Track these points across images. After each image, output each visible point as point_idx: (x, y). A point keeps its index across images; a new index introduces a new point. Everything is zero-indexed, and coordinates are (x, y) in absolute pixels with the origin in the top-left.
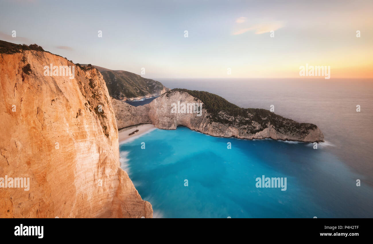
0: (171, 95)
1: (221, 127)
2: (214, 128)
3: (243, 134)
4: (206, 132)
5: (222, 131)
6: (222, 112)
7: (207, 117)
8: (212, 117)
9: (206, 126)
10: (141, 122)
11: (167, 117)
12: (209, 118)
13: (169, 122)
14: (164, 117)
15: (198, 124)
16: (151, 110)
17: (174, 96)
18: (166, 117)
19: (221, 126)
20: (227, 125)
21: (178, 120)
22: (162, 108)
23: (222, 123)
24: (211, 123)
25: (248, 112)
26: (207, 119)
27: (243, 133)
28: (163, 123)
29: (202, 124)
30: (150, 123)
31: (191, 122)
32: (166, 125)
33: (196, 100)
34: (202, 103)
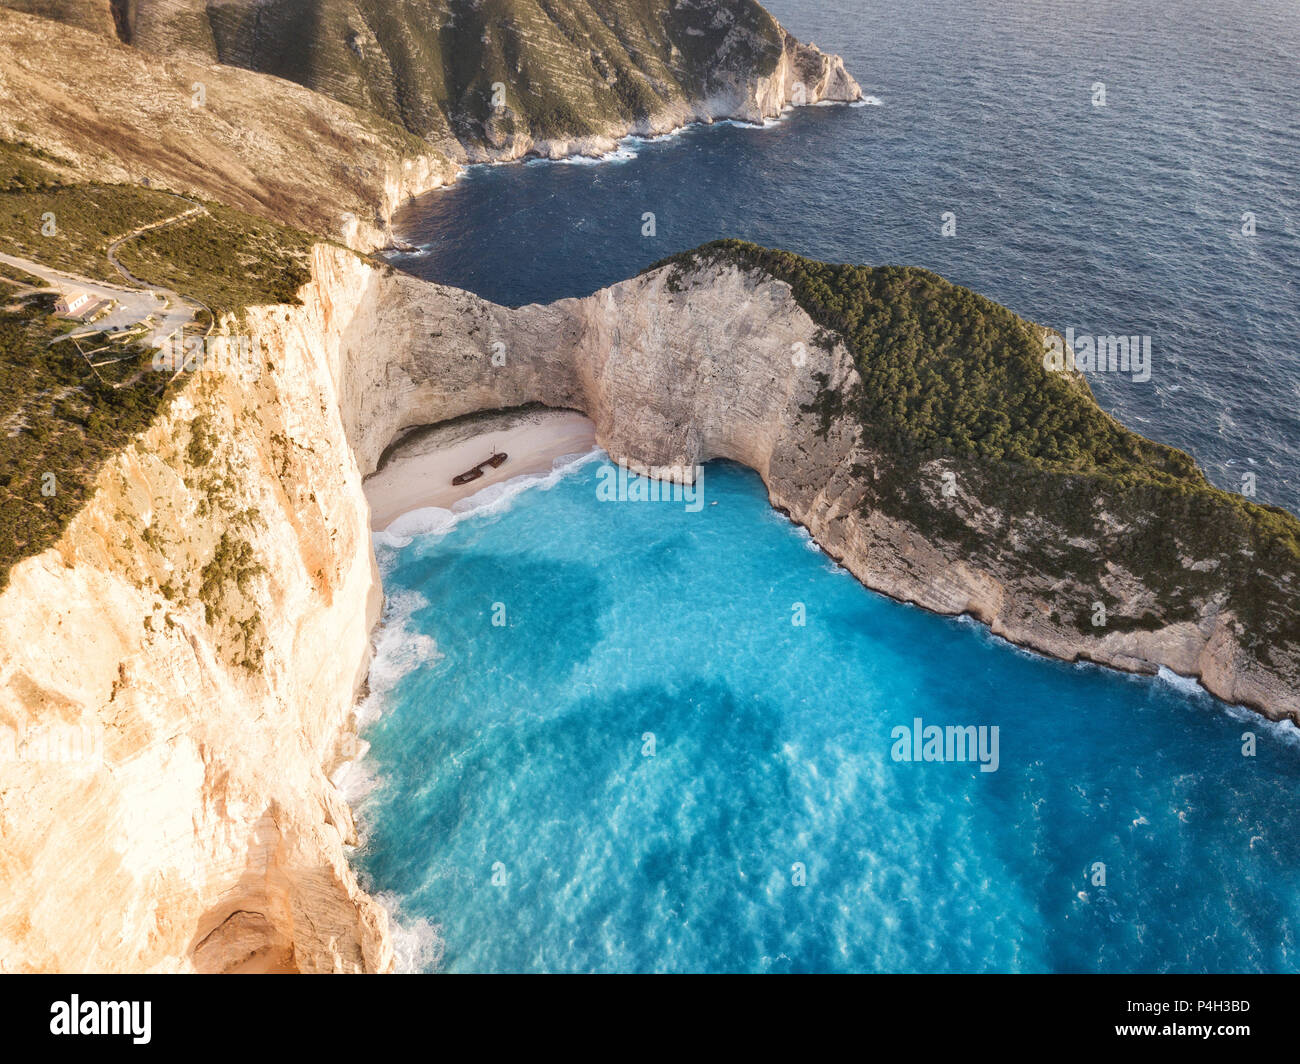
0: (695, 283)
1: (911, 549)
2: (876, 542)
3: (1029, 620)
4: (837, 548)
5: (912, 571)
6: (944, 465)
7: (857, 471)
8: (882, 476)
9: (839, 518)
10: (536, 394)
11: (656, 409)
12: (862, 479)
13: (659, 442)
14: (639, 404)
16: (585, 342)
17: (705, 294)
18: (648, 411)
19: (917, 547)
20: (952, 546)
21: (709, 434)
22: (635, 354)
23: (925, 529)
24: (864, 515)
26: (852, 482)
27: (1027, 614)
28: (632, 439)
29: (820, 500)
30: (579, 407)
31: (772, 466)
32: (645, 454)
33: (828, 346)
34: (854, 377)
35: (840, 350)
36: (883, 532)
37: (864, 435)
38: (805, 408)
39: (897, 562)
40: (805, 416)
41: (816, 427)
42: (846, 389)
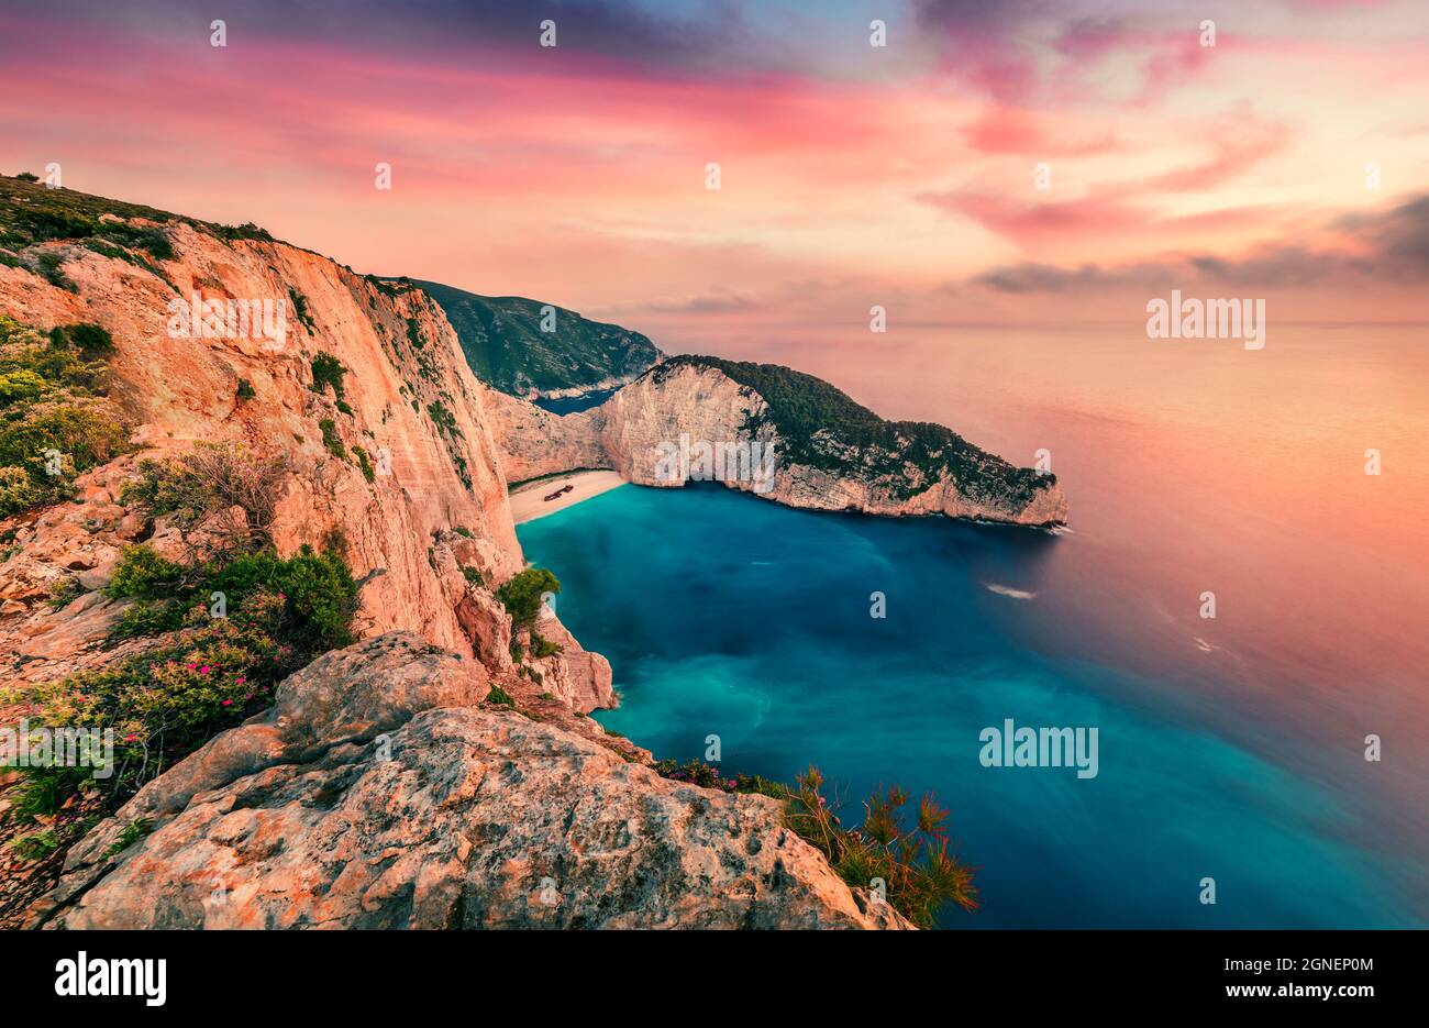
0: (669, 377)
1: (814, 479)
2: (795, 481)
3: (880, 500)
5: (817, 492)
6: (823, 432)
7: (777, 449)
8: (791, 447)
12: (780, 452)
14: (646, 448)
16: (608, 427)
17: (676, 381)
18: (652, 449)
19: (817, 476)
20: (836, 472)
22: (641, 421)
23: (820, 466)
24: (787, 468)
25: (897, 433)
27: (879, 497)
28: (646, 467)
30: (607, 467)
32: (654, 473)
33: (747, 395)
34: (765, 405)
35: (754, 394)
36: (798, 475)
37: (777, 429)
38: (741, 428)
39: (809, 489)
40: (741, 432)
41: (749, 436)
42: (761, 412)
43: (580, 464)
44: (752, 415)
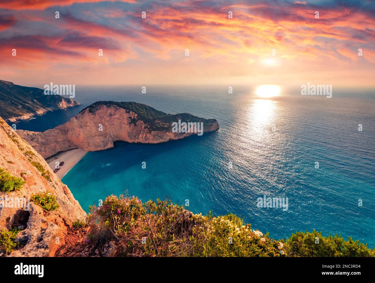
0: (96, 110)
1: (159, 134)
2: (154, 136)
3: (178, 136)
4: (148, 141)
5: (161, 137)
6: (158, 120)
7: (145, 128)
8: (150, 127)
9: (146, 137)
10: (59, 149)
11: (99, 136)
12: (147, 128)
13: (103, 142)
14: (94, 137)
15: (137, 137)
16: (70, 132)
17: (100, 111)
18: (97, 137)
19: (160, 133)
20: (165, 131)
21: (113, 136)
22: (88, 128)
23: (160, 130)
24: (150, 133)
25: (177, 117)
26: (145, 130)
27: (177, 135)
28: (96, 144)
29: (141, 135)
30: (74, 148)
31: (129, 136)
32: (101, 145)
33: (129, 112)
34: (136, 115)
35: (131, 112)
36: (154, 134)
37: (144, 122)
38: (130, 123)
39: (159, 137)
40: (130, 125)
41: (134, 125)
42: (136, 118)
43: (60, 150)
44: (133, 118)
